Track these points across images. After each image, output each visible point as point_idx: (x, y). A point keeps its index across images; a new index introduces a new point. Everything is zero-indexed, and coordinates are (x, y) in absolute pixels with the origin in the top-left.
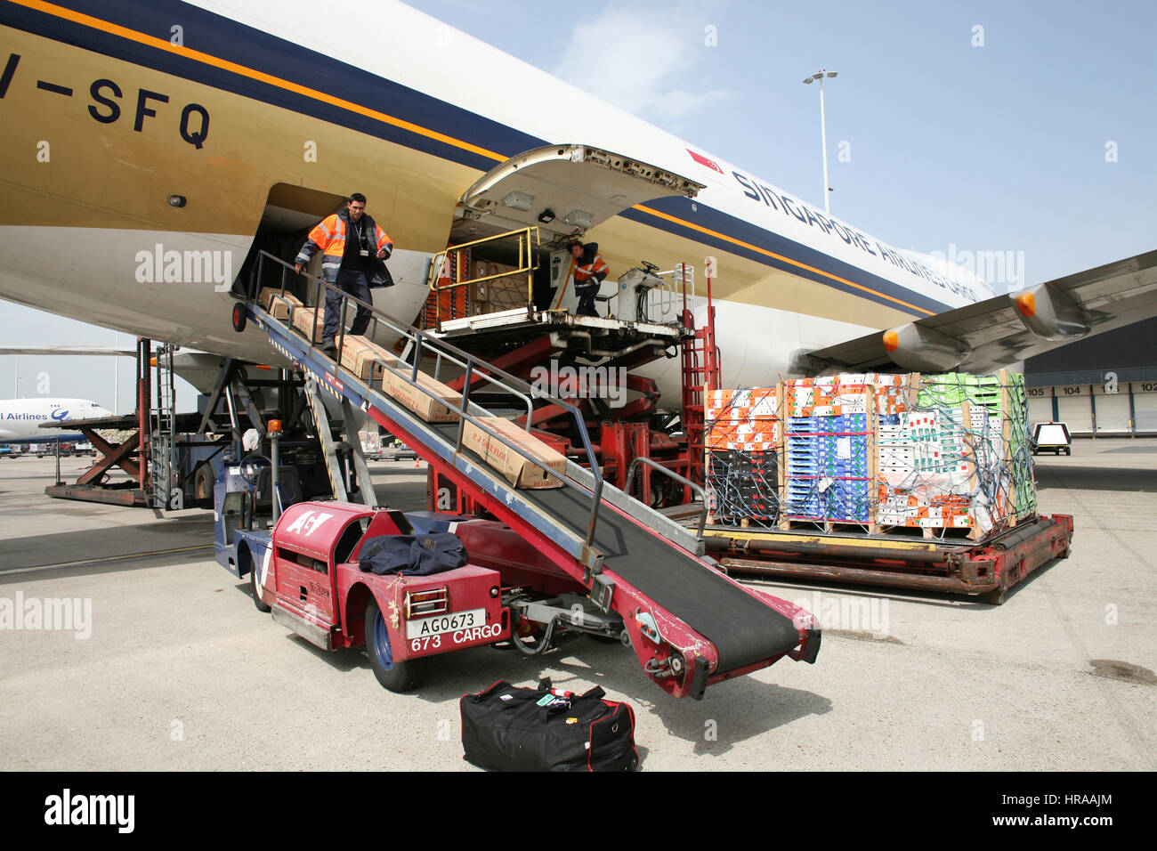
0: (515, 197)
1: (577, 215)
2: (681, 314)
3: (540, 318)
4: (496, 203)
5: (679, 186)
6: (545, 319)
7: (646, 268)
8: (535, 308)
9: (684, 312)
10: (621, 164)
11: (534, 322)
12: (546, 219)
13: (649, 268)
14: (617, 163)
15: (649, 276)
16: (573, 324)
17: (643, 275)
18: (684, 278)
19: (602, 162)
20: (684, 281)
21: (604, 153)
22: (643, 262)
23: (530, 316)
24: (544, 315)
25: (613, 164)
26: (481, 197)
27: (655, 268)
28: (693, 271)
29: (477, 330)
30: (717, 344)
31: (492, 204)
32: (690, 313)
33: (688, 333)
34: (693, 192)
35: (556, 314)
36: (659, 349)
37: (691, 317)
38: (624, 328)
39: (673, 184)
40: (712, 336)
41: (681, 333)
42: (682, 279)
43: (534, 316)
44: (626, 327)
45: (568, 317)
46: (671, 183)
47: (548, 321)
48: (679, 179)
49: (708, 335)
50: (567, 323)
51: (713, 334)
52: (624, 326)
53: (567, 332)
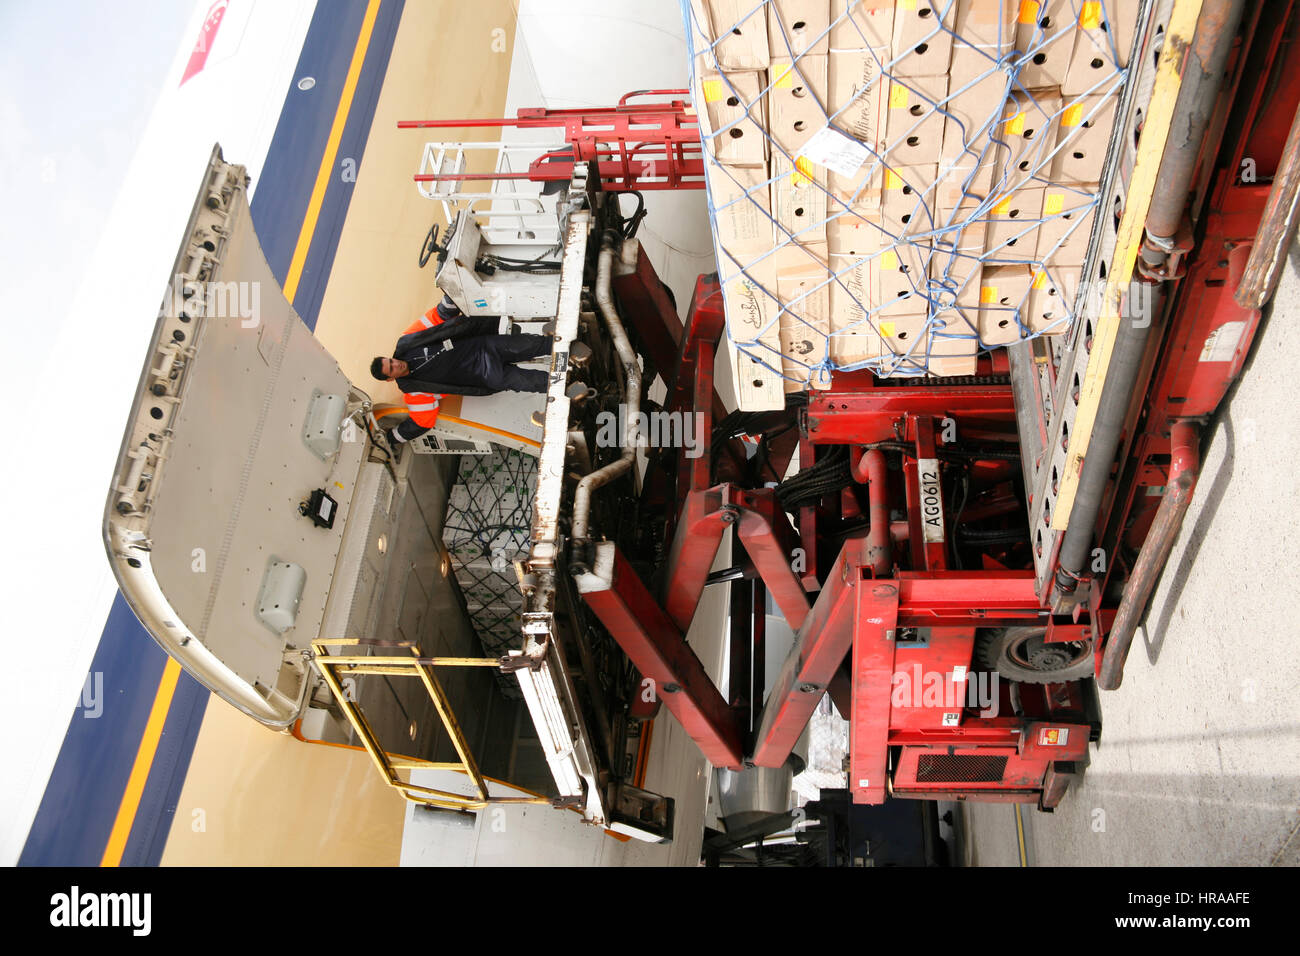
0: (270, 612)
1: (315, 436)
2: (540, 186)
3: (540, 638)
4: (289, 647)
5: (216, 221)
6: (542, 628)
7: (435, 255)
8: (513, 653)
9: (533, 179)
10: (161, 403)
11: (548, 655)
12: (325, 513)
13: (434, 248)
14: (156, 413)
15: (455, 250)
16: (555, 543)
17: (449, 265)
18: (451, 178)
19: (152, 463)
20: (458, 178)
21: (124, 465)
22: (423, 263)
23: (535, 665)
24: (530, 629)
25: (157, 425)
26: (273, 691)
27: (433, 232)
28: (437, 145)
29: (574, 737)
30: (613, 102)
31: (291, 656)
32: (538, 164)
33: (583, 183)
34: (232, 181)
35: (530, 593)
36: (621, 261)
37: (547, 160)
38: (567, 385)
39: (212, 238)
40: (589, 117)
41: (584, 206)
42: (454, 182)
43: (534, 655)
44: (564, 375)
45: (537, 558)
46: (209, 246)
47: (547, 620)
48: (197, 228)
49: (586, 129)
50: (551, 558)
51: (586, 115)
52: (562, 384)
53: (576, 552)
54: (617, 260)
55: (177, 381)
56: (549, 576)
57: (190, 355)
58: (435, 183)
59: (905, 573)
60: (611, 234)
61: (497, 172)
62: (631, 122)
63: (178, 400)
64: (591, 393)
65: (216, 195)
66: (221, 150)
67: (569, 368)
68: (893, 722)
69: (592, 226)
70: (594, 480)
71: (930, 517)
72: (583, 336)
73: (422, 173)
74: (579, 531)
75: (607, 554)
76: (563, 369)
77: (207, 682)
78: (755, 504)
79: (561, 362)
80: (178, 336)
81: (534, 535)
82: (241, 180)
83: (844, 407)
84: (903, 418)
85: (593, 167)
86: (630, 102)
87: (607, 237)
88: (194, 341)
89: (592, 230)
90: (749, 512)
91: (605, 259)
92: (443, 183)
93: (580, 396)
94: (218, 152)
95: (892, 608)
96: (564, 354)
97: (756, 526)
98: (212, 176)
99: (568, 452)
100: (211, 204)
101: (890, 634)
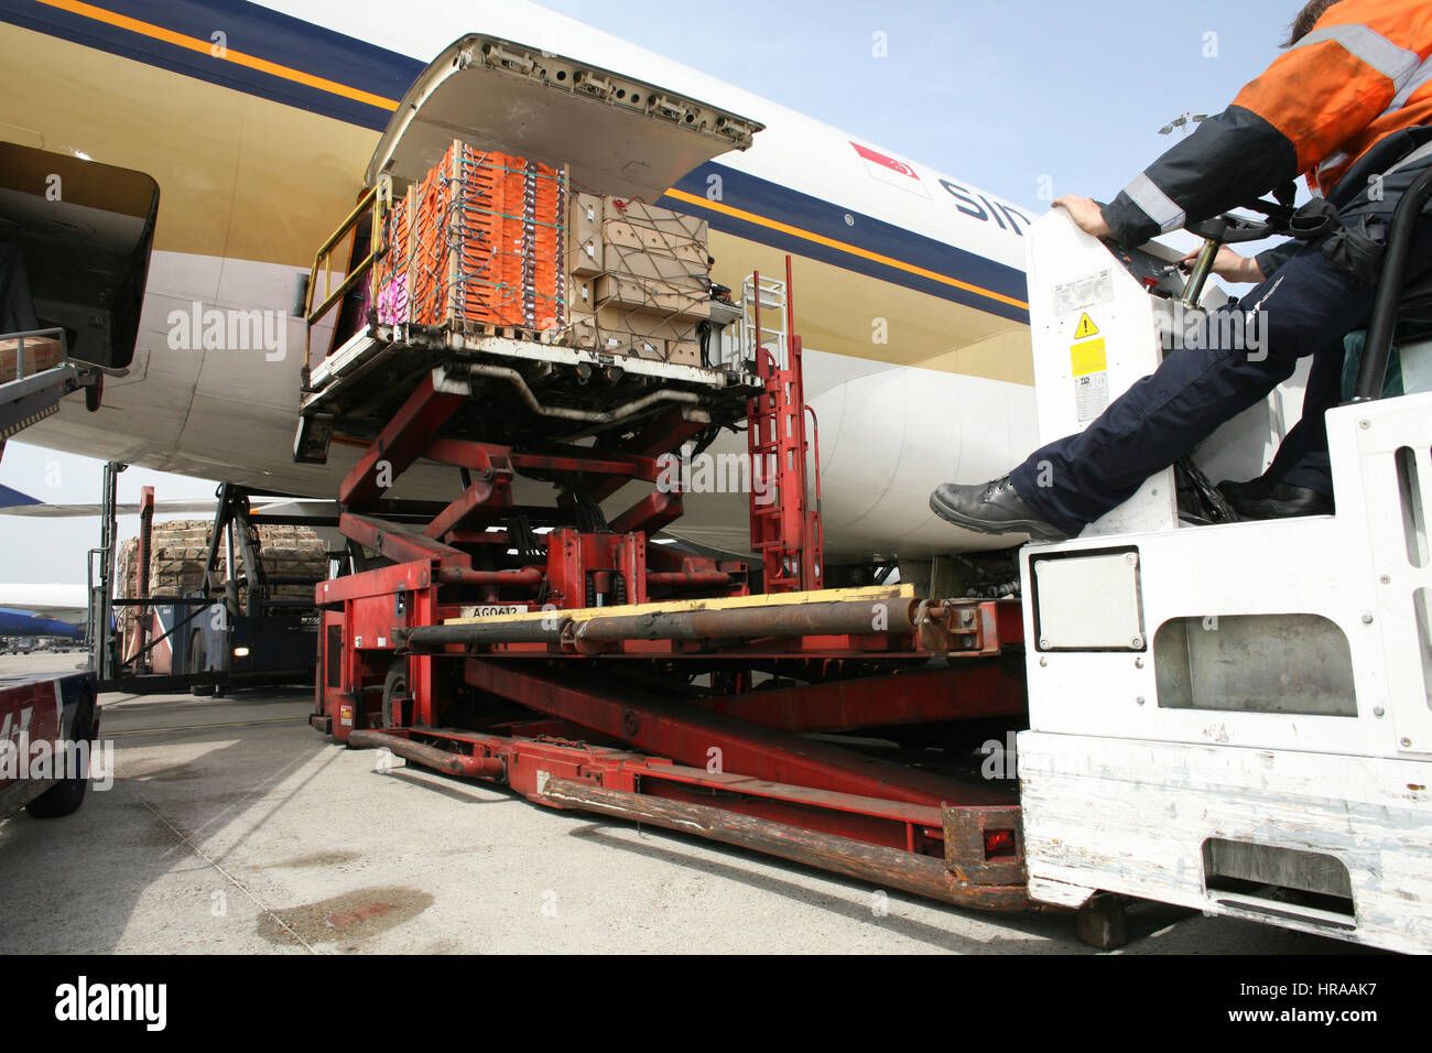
2: (751, 357)
3: (391, 337)
5: (709, 124)
9: (757, 354)
10: (569, 79)
11: (381, 344)
14: (561, 75)
16: (464, 349)
18: (757, 299)
19: (522, 70)
20: (756, 302)
23: (372, 337)
25: (552, 76)
27: (726, 290)
32: (767, 356)
33: (748, 382)
34: (740, 137)
35: (424, 330)
36: (692, 410)
37: (771, 363)
38: (589, 364)
39: (697, 121)
40: (795, 387)
41: (730, 382)
42: (753, 299)
43: (378, 332)
44: (596, 361)
45: (451, 336)
46: (690, 119)
47: (403, 341)
48: (702, 111)
49: (787, 384)
50: (451, 346)
51: (798, 384)
52: (590, 360)
53: (460, 365)
54: (691, 406)
55: (587, 91)
56: (441, 346)
57: (607, 101)
58: (753, 286)
59: (436, 591)
60: (712, 401)
61: (762, 329)
62: (792, 416)
63: (572, 91)
64: (583, 380)
65: (727, 124)
66: (761, 130)
67: (602, 365)
68: (358, 601)
69: (714, 387)
70: (518, 381)
71: (481, 611)
72: (629, 378)
73: (760, 277)
74: (476, 368)
75: (460, 389)
76: (600, 361)
77: (391, 129)
78: (498, 492)
79: (606, 360)
80: (621, 94)
81: (470, 335)
82: (742, 144)
83: (569, 554)
84: (562, 596)
85: (760, 391)
86: (807, 413)
87: (708, 399)
88: (617, 104)
89: (710, 387)
90: (491, 488)
91: (691, 397)
92: (753, 291)
93: (579, 371)
94: (759, 128)
95: (415, 586)
96: (613, 362)
97: (481, 493)
98: (741, 121)
99: (536, 361)
100: (720, 121)
101: (402, 587)
